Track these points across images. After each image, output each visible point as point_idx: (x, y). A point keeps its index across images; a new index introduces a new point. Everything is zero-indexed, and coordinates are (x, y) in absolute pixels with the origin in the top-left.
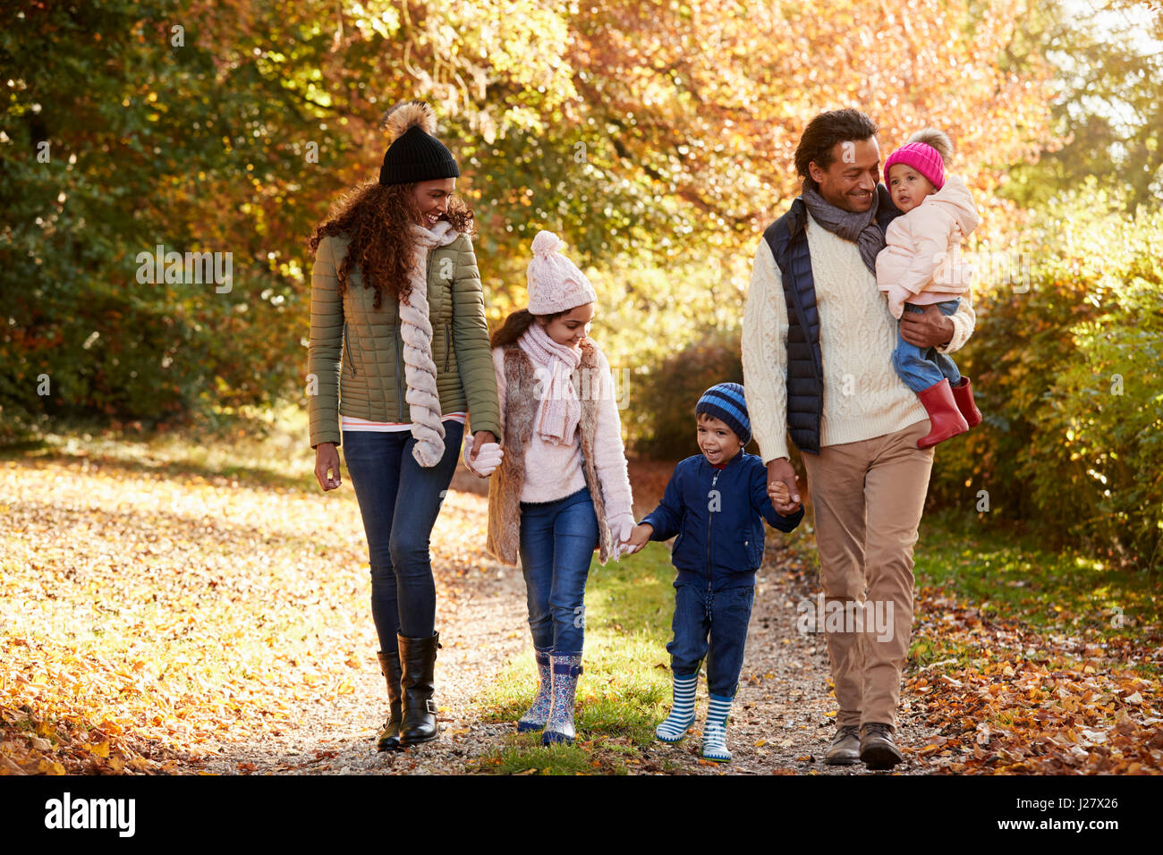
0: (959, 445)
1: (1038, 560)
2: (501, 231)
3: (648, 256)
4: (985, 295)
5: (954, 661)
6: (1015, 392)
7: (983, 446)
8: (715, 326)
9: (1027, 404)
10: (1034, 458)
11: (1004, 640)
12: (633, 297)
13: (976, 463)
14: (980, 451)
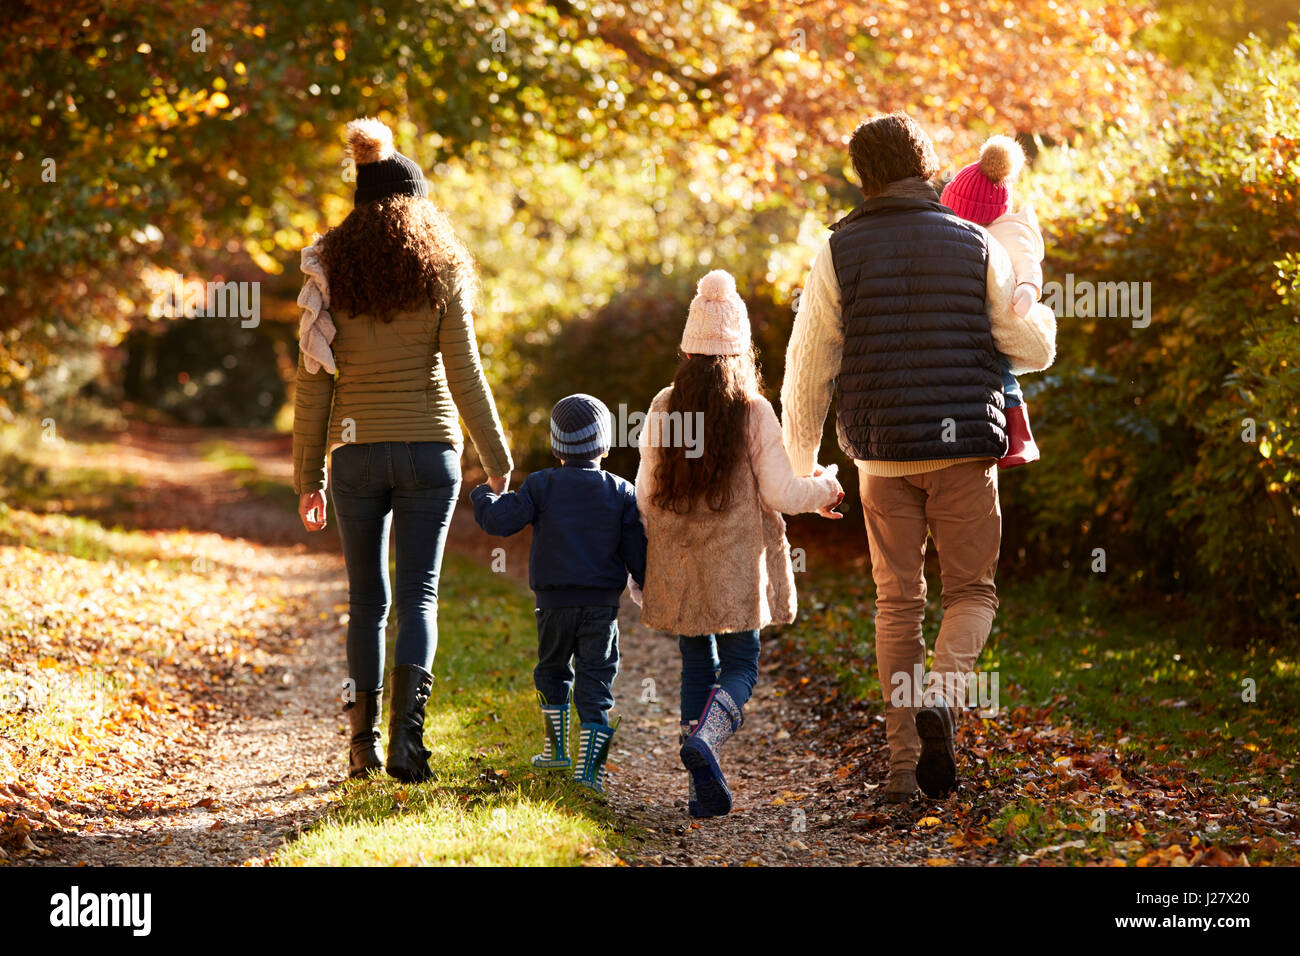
0: (1073, 464)
1: (1209, 662)
2: (302, 95)
3: (550, 141)
4: (1120, 210)
5: (1080, 844)
6: (1169, 377)
7: (1113, 467)
8: (659, 266)
9: (1191, 397)
10: (1200, 488)
11: (1162, 805)
12: (525, 215)
13: (1101, 496)
14: (1106, 475)
